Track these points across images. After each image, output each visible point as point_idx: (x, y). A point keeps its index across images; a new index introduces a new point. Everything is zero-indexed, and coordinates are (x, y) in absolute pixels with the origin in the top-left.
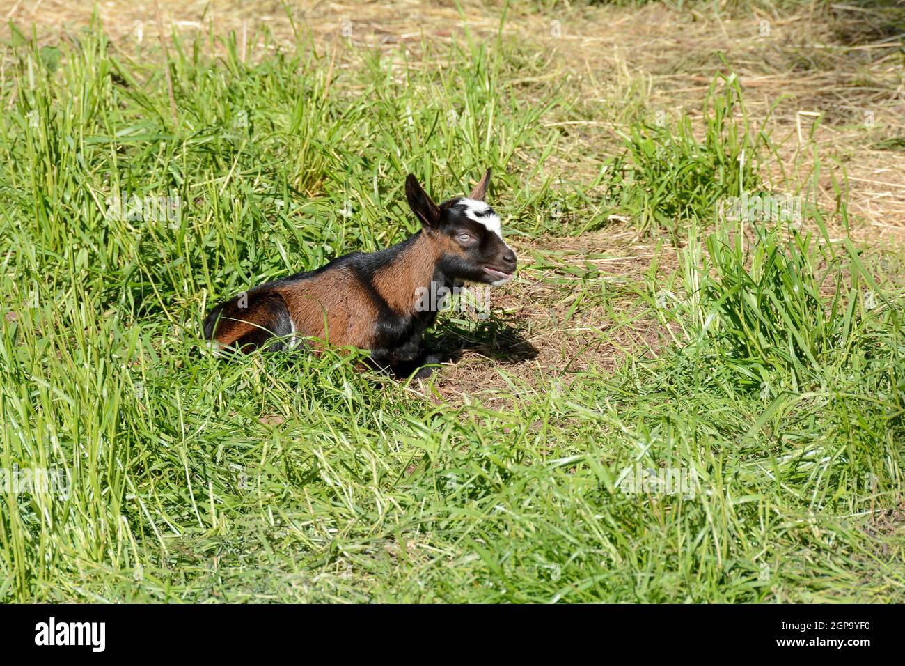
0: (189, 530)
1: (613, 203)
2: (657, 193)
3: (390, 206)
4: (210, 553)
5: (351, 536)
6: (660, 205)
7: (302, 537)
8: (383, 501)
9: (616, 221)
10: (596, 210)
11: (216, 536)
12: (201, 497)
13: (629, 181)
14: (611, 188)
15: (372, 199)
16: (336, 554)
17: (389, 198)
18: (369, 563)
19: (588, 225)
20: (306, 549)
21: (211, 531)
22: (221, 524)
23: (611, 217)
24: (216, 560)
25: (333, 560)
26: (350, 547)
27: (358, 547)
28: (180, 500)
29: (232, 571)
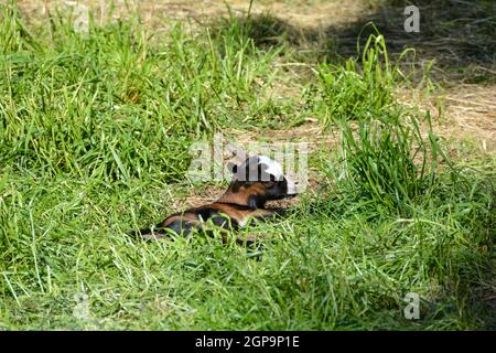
0: (35, 294)
1: (309, 111)
2: (334, 104)
3: (176, 110)
4: (47, 306)
5: (129, 298)
6: (335, 112)
7: (100, 298)
8: (149, 278)
9: (310, 121)
10: (298, 114)
11: (51, 297)
12: (43, 274)
13: (318, 98)
14: (308, 102)
15: (166, 105)
16: (119, 308)
17: (176, 105)
18: (137, 314)
19: (293, 123)
20: (102, 305)
21: (48, 295)
22: (54, 290)
23: (307, 119)
24: (48, 311)
25: (117, 311)
26: (128, 304)
27: (132, 304)
28: (32, 276)
29: (56, 317)
